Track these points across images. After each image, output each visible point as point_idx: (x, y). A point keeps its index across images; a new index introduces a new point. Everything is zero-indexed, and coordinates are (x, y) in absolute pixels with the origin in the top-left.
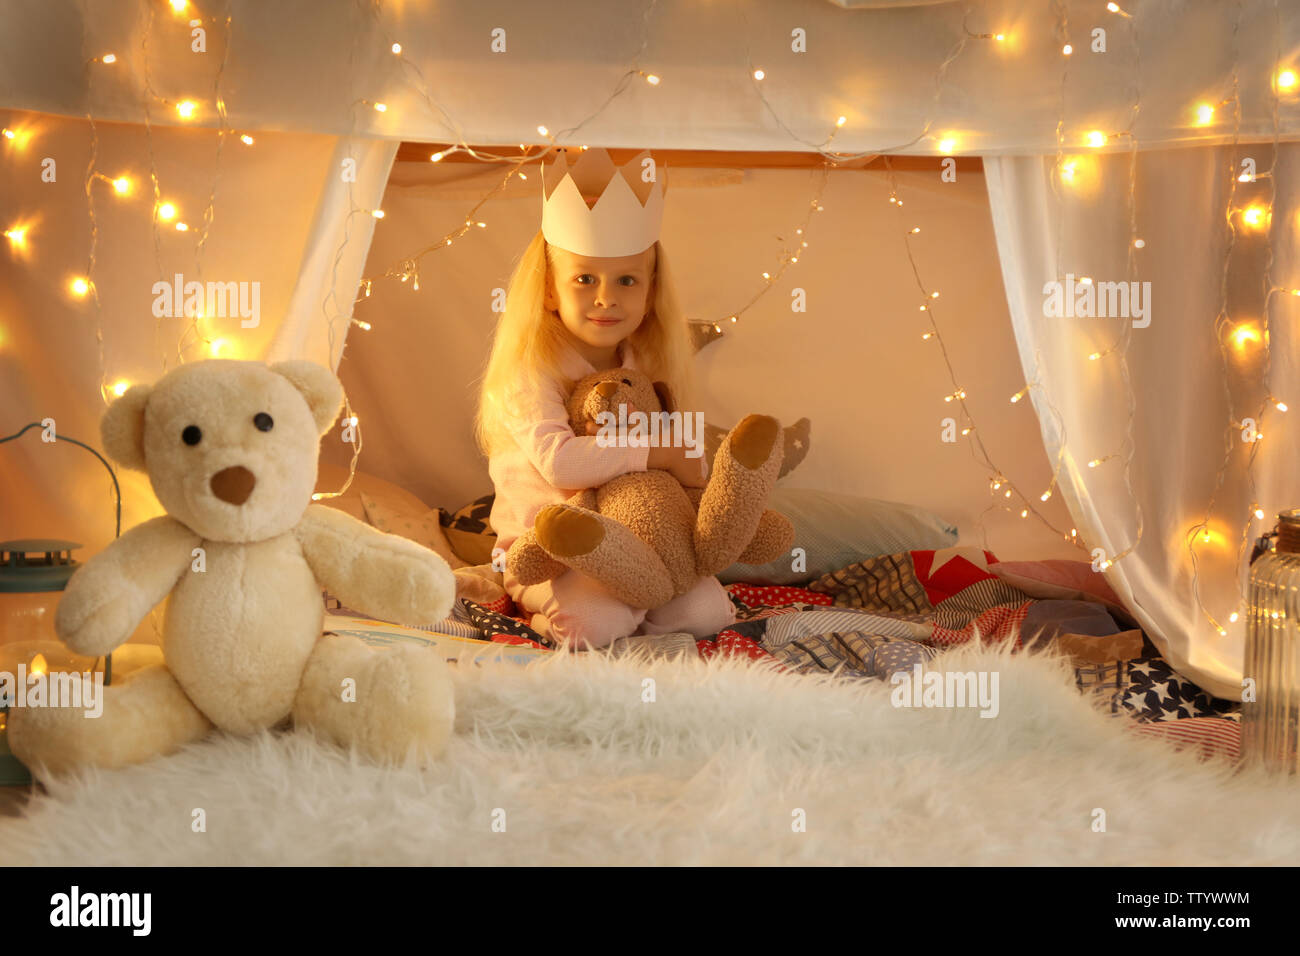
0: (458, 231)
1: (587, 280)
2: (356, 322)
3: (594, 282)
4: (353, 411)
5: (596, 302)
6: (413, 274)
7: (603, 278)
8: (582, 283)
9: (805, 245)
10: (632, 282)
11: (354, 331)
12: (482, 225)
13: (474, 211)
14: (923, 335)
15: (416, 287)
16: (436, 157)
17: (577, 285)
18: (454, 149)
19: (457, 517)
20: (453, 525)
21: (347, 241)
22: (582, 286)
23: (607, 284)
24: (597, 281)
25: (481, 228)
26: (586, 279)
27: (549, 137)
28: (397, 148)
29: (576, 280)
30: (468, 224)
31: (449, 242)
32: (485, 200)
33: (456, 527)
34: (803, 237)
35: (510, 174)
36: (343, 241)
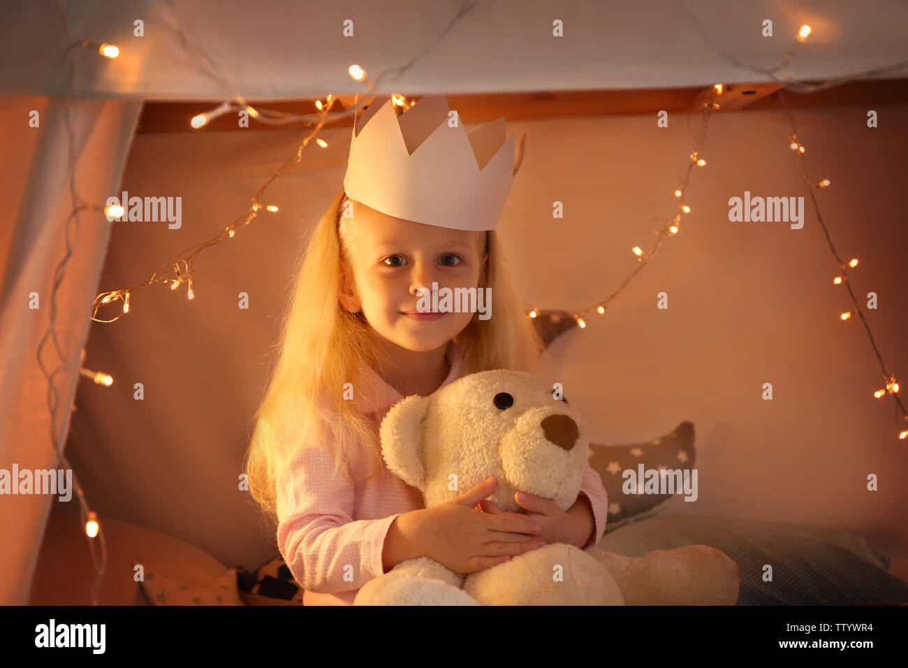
0: (244, 218)
1: (398, 261)
2: (89, 373)
3: (407, 263)
4: (92, 509)
5: (411, 290)
6: (186, 279)
7: (418, 257)
8: (388, 266)
9: (686, 209)
10: (456, 261)
11: (85, 389)
12: (273, 209)
13: (262, 191)
14: (841, 314)
15: (191, 295)
16: (199, 121)
17: (384, 270)
18: (225, 109)
19: (261, 577)
20: (256, 589)
21: (69, 254)
22: (390, 270)
23: (425, 266)
24: (410, 262)
25: (272, 213)
26: (395, 260)
27: (365, 81)
28: (138, 111)
29: (382, 263)
30: (255, 208)
31: (232, 234)
32: (275, 176)
33: (260, 592)
34: (683, 200)
35: (306, 142)
36: (64, 254)
